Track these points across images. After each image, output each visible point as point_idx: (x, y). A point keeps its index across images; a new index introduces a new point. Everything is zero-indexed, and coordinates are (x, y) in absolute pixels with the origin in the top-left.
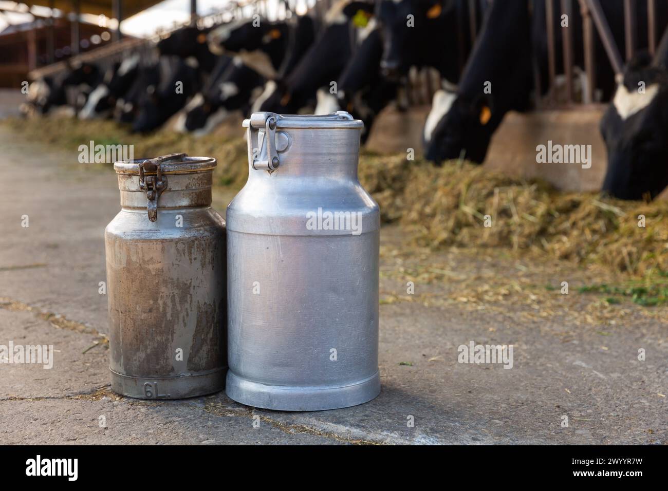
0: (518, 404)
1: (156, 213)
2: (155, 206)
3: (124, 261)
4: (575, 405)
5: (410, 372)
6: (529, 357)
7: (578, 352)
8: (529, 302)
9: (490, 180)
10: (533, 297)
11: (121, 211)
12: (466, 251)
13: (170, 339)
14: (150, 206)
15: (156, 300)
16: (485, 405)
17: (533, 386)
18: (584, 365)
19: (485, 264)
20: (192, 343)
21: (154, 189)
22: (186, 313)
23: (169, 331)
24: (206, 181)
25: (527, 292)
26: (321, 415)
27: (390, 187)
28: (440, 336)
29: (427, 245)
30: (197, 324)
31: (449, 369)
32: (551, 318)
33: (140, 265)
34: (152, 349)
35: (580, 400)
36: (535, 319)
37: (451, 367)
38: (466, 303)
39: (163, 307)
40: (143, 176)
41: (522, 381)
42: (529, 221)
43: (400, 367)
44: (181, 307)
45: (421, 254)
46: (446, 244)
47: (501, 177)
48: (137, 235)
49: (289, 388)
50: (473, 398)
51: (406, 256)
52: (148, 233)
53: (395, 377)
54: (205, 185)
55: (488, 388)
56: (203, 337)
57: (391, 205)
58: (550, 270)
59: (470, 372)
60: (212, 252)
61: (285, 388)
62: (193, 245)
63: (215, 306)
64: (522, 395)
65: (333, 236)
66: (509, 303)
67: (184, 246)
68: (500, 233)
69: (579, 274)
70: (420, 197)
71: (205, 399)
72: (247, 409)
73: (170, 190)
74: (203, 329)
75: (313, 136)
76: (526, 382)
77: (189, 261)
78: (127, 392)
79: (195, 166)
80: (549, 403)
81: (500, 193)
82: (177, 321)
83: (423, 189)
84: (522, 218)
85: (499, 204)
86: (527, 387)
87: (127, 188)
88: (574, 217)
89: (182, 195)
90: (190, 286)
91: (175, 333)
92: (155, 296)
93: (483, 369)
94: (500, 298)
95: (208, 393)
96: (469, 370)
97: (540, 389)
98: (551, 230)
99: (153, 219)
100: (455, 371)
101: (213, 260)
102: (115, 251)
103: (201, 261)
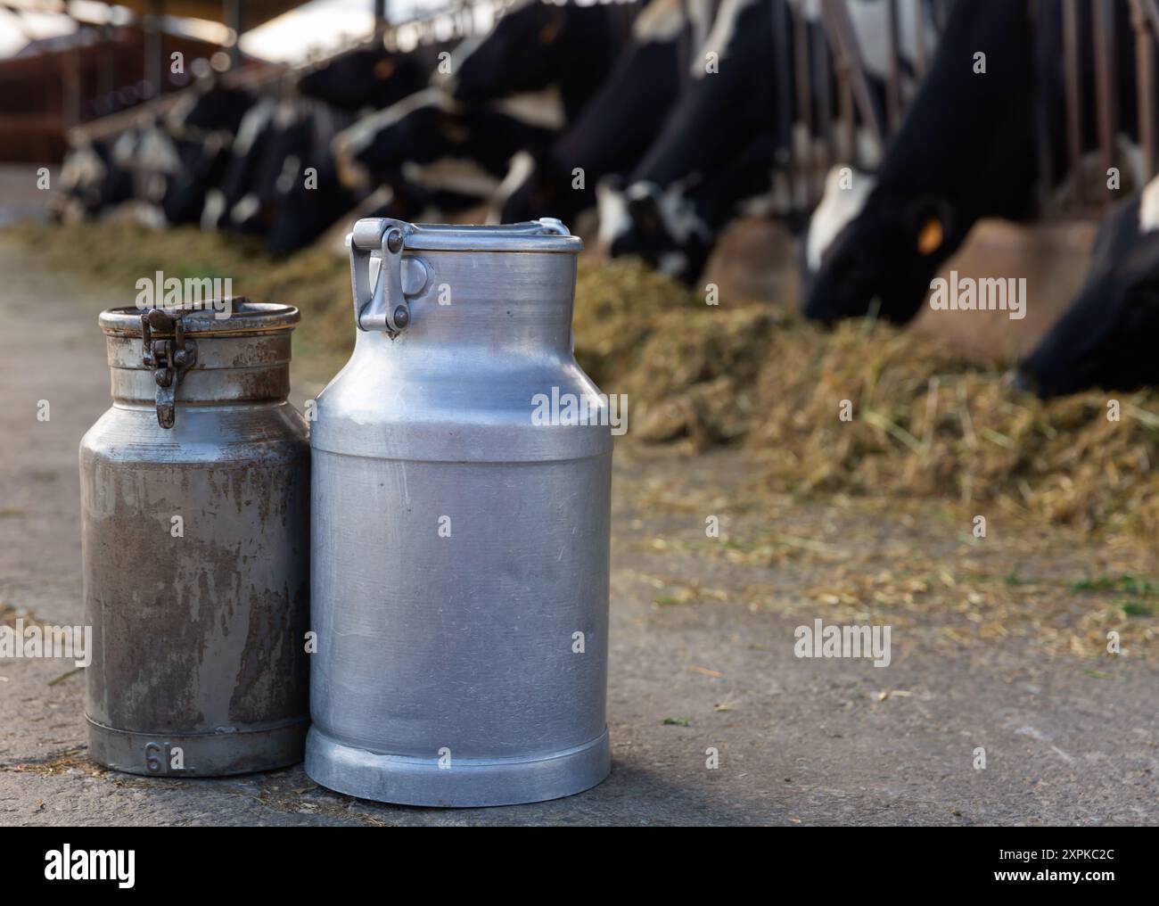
0: (878, 807)
1: (172, 412)
2: (171, 398)
3: (111, 505)
4: (994, 811)
5: (680, 738)
6: (928, 716)
7: (1034, 708)
8: (964, 606)
9: (923, 361)
10: (975, 598)
11: (112, 408)
12: (865, 503)
13: (197, 660)
14: (160, 398)
15: (169, 582)
16: (809, 806)
17: (919, 772)
18: (1037, 734)
19: (897, 531)
20: (240, 668)
21: (170, 364)
22: (227, 608)
23: (195, 641)
24: (275, 352)
25: (965, 587)
26: (479, 815)
27: (728, 371)
28: (762, 669)
29: (789, 490)
30: (250, 631)
31: (760, 735)
32: (999, 640)
33: (141, 512)
34: (160, 678)
35: (1006, 802)
36: (966, 642)
37: (766, 731)
38: (835, 606)
39: (183, 596)
40: (148, 339)
41: (900, 763)
42: (997, 445)
43: (663, 728)
44: (218, 597)
45: (772, 506)
46: (829, 487)
47: (946, 355)
48: (136, 455)
49: (419, 761)
50: (792, 792)
51: (740, 510)
52: (158, 450)
53: (647, 747)
54: (273, 359)
55: (827, 774)
56: (261, 657)
57: (730, 408)
58: (1025, 546)
59: (801, 742)
60: (282, 490)
61: (412, 760)
62: (244, 476)
63: (287, 596)
64: (891, 790)
65: (508, 463)
66: (924, 608)
67: (226, 477)
68: (937, 469)
69: (1085, 555)
70: (785, 394)
71: (264, 778)
72: (340, 801)
73: (202, 368)
74: (262, 641)
75: (474, 267)
76: (907, 765)
77: (236, 508)
78: (113, 759)
79: (252, 322)
80: (941, 807)
81: (940, 387)
82: (209, 623)
83: (792, 377)
84: (983, 439)
85: (938, 410)
86: (906, 774)
87: (121, 363)
88: (1085, 438)
89: (226, 378)
90: (236, 557)
91: (206, 647)
92: (168, 572)
93: (829, 737)
94: (908, 598)
95: (270, 767)
96: (800, 738)
97: (932, 779)
98: (1040, 464)
99: (166, 424)
100: (770, 738)
101: (284, 506)
102: (95, 486)
103: (260, 508)
